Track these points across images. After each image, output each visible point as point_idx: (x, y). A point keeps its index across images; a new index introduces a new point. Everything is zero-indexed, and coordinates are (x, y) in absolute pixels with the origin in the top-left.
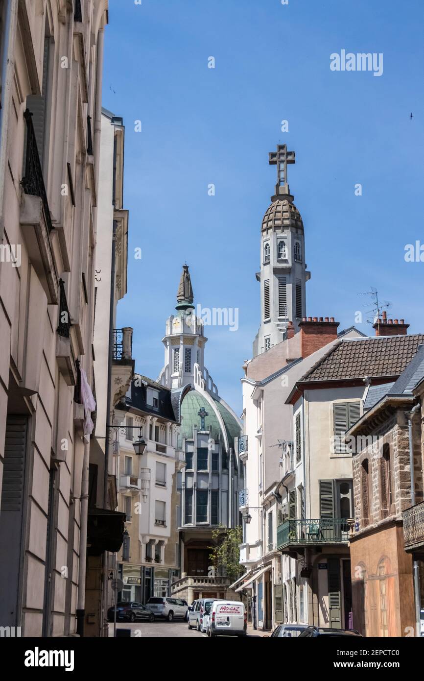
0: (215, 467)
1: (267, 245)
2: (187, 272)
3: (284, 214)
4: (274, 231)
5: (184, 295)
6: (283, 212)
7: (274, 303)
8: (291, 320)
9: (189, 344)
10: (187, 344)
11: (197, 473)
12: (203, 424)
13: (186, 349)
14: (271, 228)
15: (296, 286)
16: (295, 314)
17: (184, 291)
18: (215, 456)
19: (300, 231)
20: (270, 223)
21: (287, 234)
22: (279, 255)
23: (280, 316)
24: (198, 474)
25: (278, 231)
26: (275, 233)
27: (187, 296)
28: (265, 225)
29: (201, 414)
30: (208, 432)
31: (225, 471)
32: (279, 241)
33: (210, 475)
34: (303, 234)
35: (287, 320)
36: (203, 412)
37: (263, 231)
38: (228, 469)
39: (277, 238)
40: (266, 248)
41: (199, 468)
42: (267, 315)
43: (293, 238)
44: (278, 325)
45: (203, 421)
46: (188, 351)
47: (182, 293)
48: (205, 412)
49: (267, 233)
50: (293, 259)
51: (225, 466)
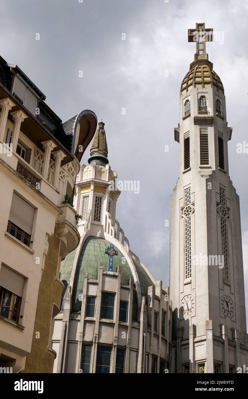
0: (123, 317)
1: (188, 101)
2: (103, 128)
3: (204, 73)
4: (195, 87)
5: (98, 148)
6: (204, 72)
7: (195, 151)
8: (214, 169)
9: (100, 192)
10: (97, 192)
11: (100, 322)
12: (111, 263)
13: (96, 197)
14: (191, 84)
15: (219, 137)
16: (218, 164)
17: (98, 144)
18: (123, 304)
19: (220, 91)
20: (189, 82)
21: (209, 91)
22: (200, 108)
23: (201, 164)
24: (101, 324)
25: (199, 86)
26: (196, 89)
27: (101, 148)
28: (185, 85)
29: (110, 251)
30: (117, 274)
31: (136, 324)
32: (200, 95)
33: (116, 327)
34: (223, 93)
35: (210, 168)
36: (112, 250)
37: (182, 91)
38: (139, 323)
39: (198, 93)
40: (185, 104)
41: (102, 316)
42: (187, 165)
43: (215, 95)
44: (200, 172)
45: (111, 259)
46: (99, 200)
47: (97, 146)
48: (114, 250)
49: (187, 91)
50: (215, 112)
51: (135, 318)
